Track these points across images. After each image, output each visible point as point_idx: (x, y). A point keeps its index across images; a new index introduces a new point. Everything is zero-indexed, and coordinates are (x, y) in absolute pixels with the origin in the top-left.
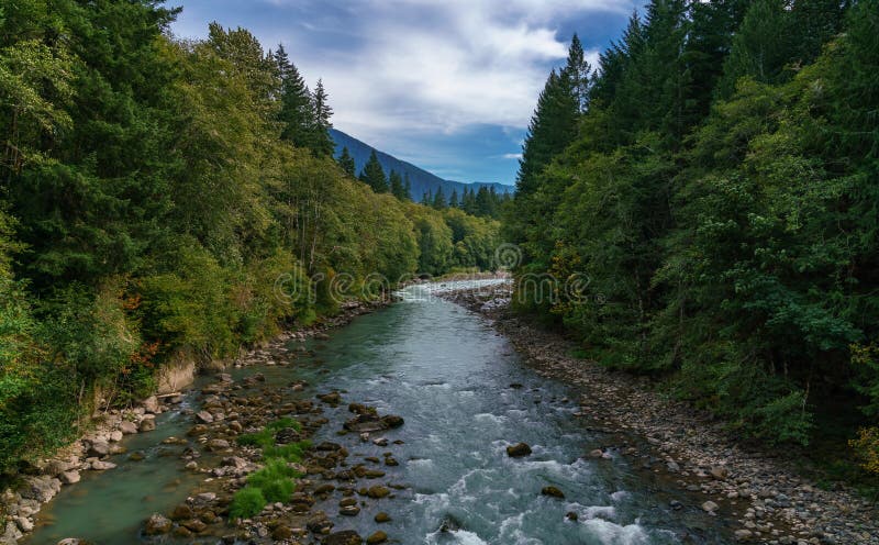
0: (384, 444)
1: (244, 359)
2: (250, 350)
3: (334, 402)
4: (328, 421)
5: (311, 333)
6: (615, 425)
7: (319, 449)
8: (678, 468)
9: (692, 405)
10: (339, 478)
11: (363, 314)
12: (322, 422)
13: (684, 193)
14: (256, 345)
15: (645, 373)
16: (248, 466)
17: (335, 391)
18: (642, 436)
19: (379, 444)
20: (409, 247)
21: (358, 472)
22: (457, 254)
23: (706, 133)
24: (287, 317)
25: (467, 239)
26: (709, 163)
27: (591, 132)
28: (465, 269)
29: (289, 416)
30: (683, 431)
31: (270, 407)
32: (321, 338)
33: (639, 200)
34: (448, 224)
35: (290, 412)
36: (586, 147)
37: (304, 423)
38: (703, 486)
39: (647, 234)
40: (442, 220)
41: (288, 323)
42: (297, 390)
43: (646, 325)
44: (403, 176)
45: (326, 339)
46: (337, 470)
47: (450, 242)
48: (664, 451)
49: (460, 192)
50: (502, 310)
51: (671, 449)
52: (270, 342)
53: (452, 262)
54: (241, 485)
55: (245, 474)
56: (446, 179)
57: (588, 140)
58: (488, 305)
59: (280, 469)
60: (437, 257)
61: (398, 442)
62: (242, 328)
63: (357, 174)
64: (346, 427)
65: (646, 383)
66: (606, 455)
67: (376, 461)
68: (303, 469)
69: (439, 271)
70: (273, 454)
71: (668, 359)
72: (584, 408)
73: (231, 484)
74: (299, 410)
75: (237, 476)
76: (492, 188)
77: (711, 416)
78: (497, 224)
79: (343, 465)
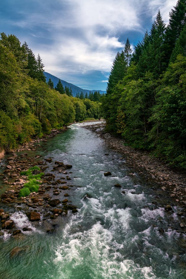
0: (66, 173)
1: (20, 149)
2: (22, 146)
3: (50, 161)
4: (48, 167)
5: (42, 140)
6: (137, 165)
7: (46, 175)
8: (155, 178)
9: (160, 159)
10: (53, 184)
11: (58, 133)
12: (46, 167)
13: (160, 93)
14: (24, 144)
15: (146, 150)
16: (24, 181)
17: (50, 158)
18: (145, 169)
19: (65, 173)
20: (72, 112)
21: (59, 182)
22: (88, 114)
23: (167, 74)
24: (33, 135)
25: (91, 109)
26: (167, 83)
27: (131, 73)
28: (90, 119)
29: (36, 166)
30: (157, 167)
31: (30, 164)
32: (45, 141)
33: (146, 96)
34: (85, 104)
35: (36, 165)
36: (129, 78)
37: (41, 168)
38: (162, 182)
39: (147, 107)
40: (82, 103)
41: (34, 137)
42: (38, 158)
43: (147, 135)
44: (69, 88)
45: (46, 141)
46: (52, 182)
47: (85, 110)
48: (151, 173)
49: (88, 94)
50: (102, 131)
51: (153, 172)
52: (29, 143)
53: (86, 116)
54: (22, 187)
55: (23, 184)
56: (84, 89)
57: (130, 75)
58: (98, 130)
59: (34, 182)
60: (81, 115)
61: (70, 173)
62: (19, 139)
63: (54, 87)
64: (54, 168)
65: (146, 153)
66: (134, 174)
67: (64, 179)
68: (41, 182)
69: (82, 119)
70: (32, 178)
71: (153, 145)
72: (127, 161)
73: (19, 187)
74: (39, 164)
75: (21, 185)
76: (99, 92)
77: (165, 162)
78: (101, 104)
79: (53, 180)
